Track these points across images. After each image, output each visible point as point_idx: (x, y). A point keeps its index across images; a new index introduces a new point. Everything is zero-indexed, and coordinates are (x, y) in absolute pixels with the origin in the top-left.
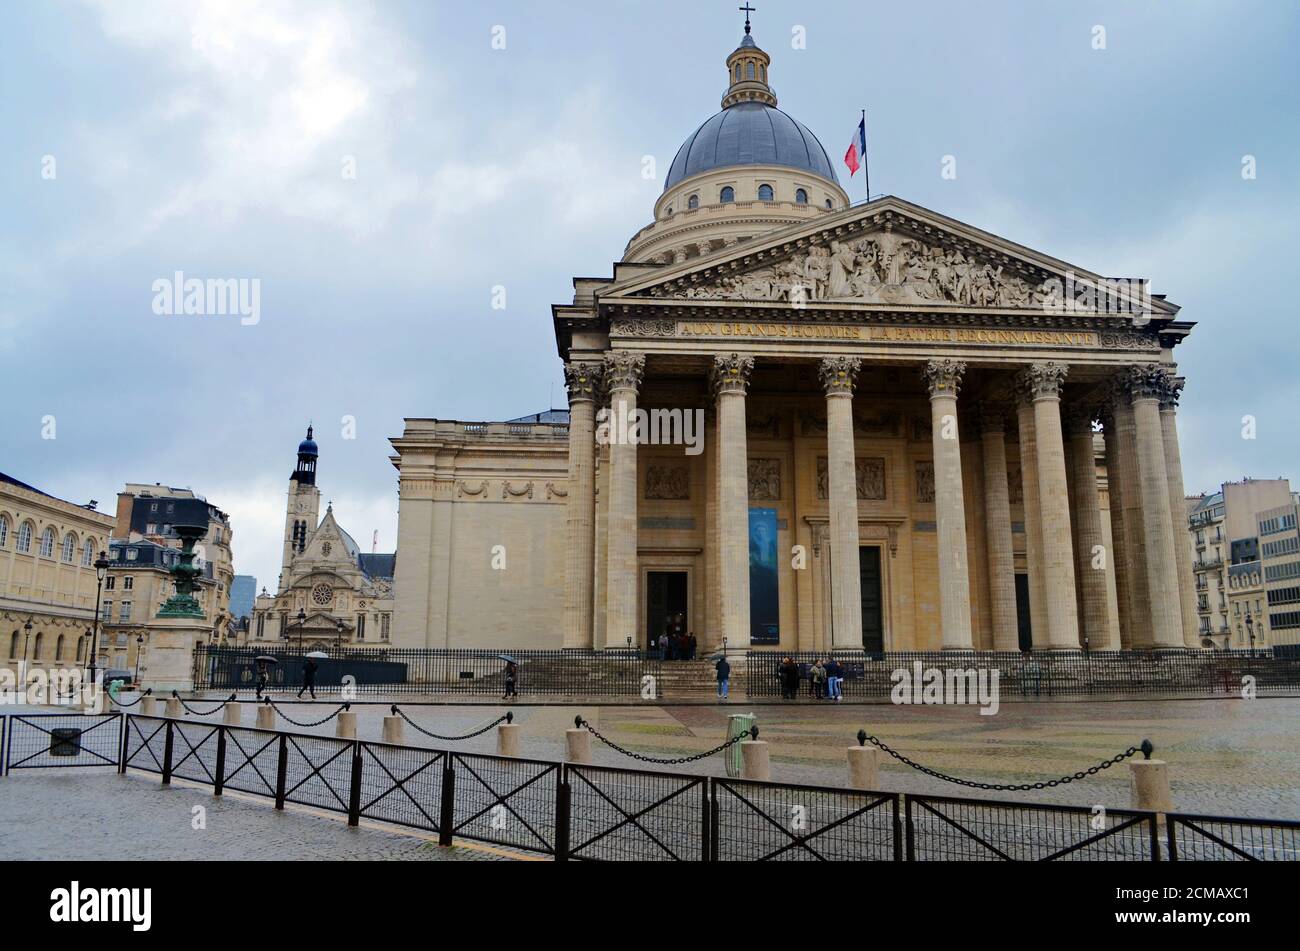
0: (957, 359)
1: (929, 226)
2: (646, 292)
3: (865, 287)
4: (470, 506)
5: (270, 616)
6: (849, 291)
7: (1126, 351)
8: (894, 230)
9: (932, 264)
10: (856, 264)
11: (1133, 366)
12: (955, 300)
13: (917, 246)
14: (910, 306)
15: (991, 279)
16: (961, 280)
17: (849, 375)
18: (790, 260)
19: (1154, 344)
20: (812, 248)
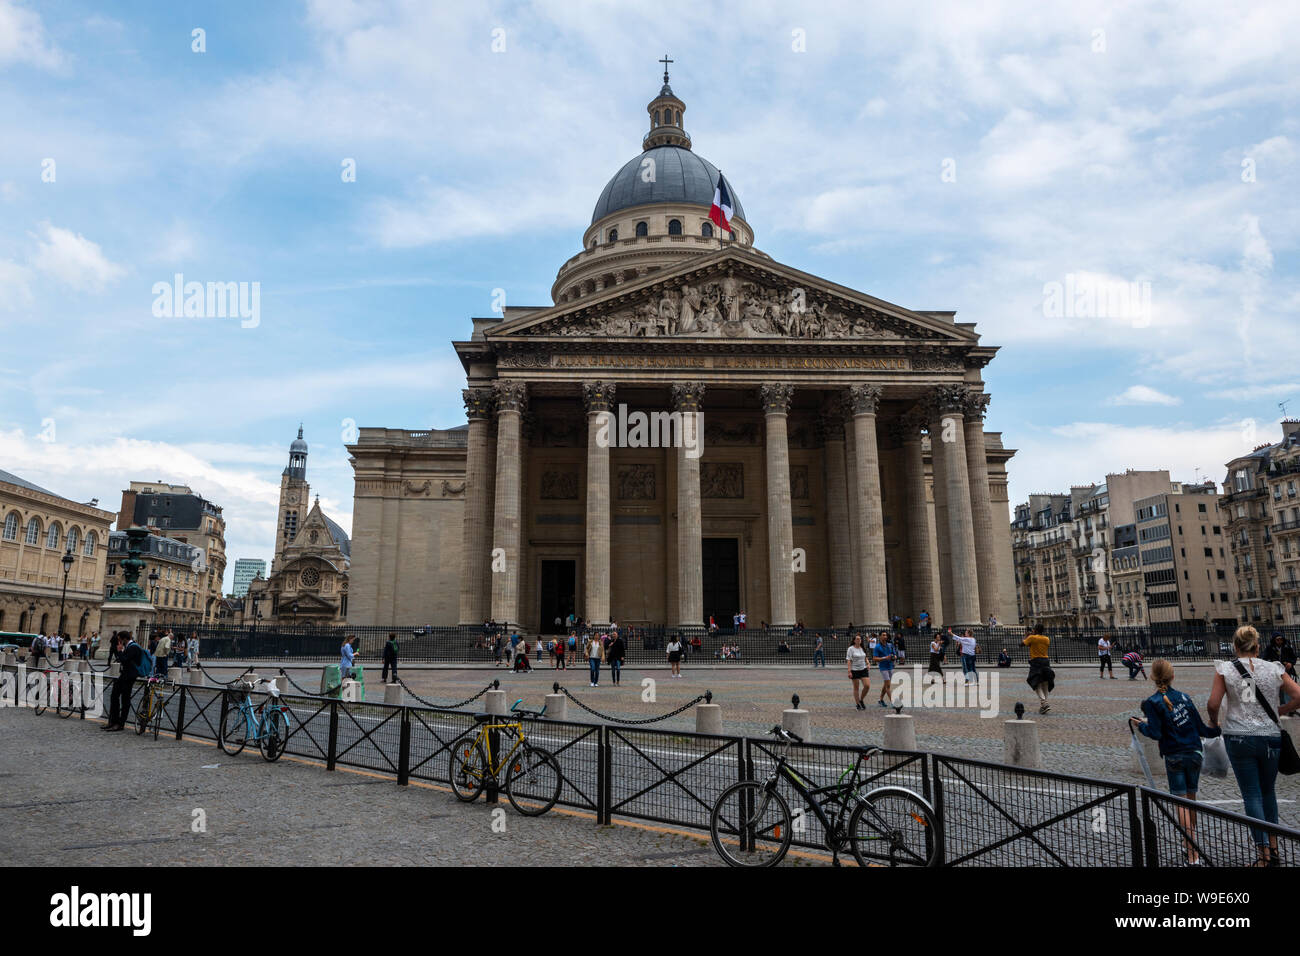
0: (786, 383)
1: (765, 271)
2: (527, 331)
3: (709, 324)
4: (415, 504)
5: (263, 597)
6: (695, 327)
7: (934, 374)
8: (736, 275)
9: (767, 303)
10: (703, 304)
11: (940, 386)
12: (786, 333)
13: (754, 288)
14: (745, 339)
15: (817, 314)
16: (792, 316)
17: (695, 398)
18: (648, 302)
19: (960, 367)
20: (666, 292)
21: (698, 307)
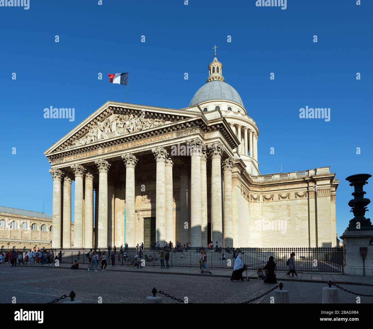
3: (104, 135)
6: (101, 138)
7: (185, 137)
9: (125, 121)
10: (104, 128)
12: (130, 132)
13: (121, 116)
15: (141, 121)
16: (132, 125)
21: (102, 129)
